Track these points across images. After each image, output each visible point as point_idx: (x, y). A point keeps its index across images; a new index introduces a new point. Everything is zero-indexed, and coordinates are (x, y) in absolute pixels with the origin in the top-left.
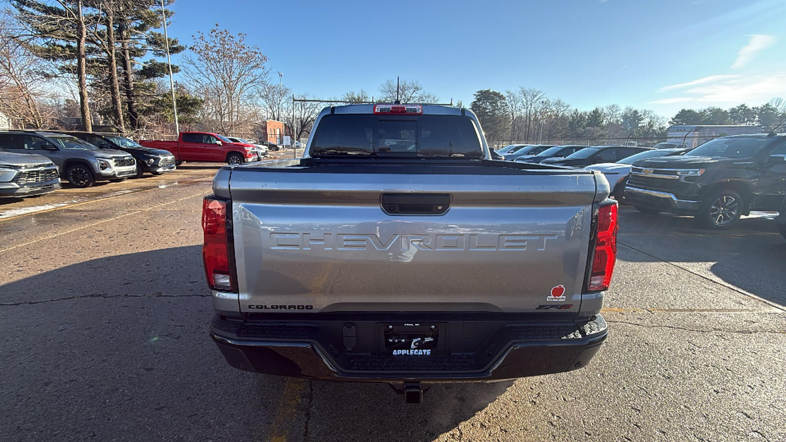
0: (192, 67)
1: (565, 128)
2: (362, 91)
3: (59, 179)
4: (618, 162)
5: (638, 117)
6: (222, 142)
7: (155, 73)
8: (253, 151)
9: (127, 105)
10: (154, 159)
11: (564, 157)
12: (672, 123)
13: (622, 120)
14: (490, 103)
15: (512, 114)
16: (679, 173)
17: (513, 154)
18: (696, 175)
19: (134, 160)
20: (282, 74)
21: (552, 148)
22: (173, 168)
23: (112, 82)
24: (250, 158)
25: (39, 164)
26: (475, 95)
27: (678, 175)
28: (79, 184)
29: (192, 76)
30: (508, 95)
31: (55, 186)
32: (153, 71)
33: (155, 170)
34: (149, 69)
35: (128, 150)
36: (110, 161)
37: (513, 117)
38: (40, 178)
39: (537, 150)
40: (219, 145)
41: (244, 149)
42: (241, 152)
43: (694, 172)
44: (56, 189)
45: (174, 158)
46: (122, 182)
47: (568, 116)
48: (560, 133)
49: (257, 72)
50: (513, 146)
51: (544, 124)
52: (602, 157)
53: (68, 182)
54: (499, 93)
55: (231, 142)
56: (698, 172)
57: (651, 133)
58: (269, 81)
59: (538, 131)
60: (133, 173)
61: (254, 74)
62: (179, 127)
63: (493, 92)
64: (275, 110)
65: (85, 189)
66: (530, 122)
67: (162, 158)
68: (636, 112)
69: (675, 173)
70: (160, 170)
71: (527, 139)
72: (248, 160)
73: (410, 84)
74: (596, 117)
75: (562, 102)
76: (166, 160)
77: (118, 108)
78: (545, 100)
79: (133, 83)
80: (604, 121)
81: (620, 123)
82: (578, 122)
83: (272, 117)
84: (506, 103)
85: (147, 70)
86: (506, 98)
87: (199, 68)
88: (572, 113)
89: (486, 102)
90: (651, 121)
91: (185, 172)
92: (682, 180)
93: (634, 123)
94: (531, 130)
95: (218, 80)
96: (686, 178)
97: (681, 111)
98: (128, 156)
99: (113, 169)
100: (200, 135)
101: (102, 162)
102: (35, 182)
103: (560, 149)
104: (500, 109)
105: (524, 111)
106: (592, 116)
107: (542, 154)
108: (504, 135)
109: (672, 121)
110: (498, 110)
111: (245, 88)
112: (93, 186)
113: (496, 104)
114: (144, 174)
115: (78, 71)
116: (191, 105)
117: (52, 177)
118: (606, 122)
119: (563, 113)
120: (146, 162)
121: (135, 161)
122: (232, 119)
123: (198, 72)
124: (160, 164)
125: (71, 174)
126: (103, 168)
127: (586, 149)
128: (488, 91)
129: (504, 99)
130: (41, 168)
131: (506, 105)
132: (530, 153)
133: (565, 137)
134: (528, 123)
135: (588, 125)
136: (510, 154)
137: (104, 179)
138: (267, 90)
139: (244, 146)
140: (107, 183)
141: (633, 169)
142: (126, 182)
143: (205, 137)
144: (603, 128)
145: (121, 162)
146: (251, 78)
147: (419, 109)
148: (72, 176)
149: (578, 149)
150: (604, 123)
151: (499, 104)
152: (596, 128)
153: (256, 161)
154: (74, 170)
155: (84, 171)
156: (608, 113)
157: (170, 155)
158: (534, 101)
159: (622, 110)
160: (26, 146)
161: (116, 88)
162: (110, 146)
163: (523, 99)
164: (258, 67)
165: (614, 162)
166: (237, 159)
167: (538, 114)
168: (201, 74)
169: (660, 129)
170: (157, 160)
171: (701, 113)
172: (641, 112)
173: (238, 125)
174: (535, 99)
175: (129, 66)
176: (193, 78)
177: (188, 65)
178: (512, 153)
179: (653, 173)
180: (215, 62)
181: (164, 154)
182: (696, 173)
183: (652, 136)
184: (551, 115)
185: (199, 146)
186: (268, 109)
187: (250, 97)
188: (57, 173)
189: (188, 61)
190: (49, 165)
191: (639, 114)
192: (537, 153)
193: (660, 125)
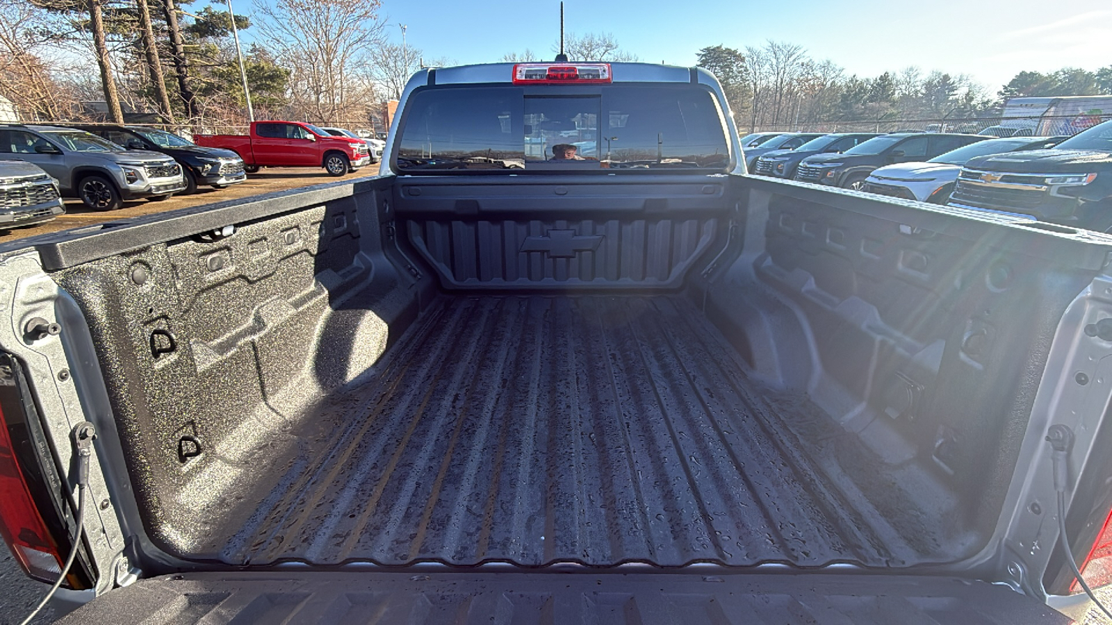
0: (269, 19)
1: (834, 105)
2: (528, 52)
3: (60, 200)
4: (930, 161)
5: (949, 84)
6: (315, 136)
7: (213, 29)
8: (361, 148)
9: (178, 81)
10: (211, 164)
11: (841, 153)
12: (1003, 94)
13: (924, 91)
14: (721, 68)
15: (755, 84)
16: (1048, 181)
17: (757, 148)
18: (1080, 183)
19: (178, 167)
20: (406, 27)
21: (820, 138)
22: (241, 177)
23: (146, 44)
24: (357, 160)
25: (22, 177)
26: (698, 55)
27: (1047, 185)
28: (98, 206)
29: (270, 33)
30: (748, 53)
31: (55, 210)
32: (211, 27)
33: (214, 182)
34: (205, 23)
35: (168, 152)
36: (141, 170)
37: (755, 90)
38: (28, 198)
39: (795, 141)
40: (312, 141)
41: (349, 147)
42: (344, 150)
43: (1077, 180)
44: (57, 214)
45: (242, 162)
46: (164, 201)
47: (840, 86)
48: (826, 112)
49: (367, 24)
50: (756, 136)
51: (802, 99)
52: (902, 152)
53: (81, 202)
54: (735, 51)
55: (330, 136)
56: (1084, 179)
57: (968, 111)
58: (385, 39)
59: (793, 111)
60: (179, 187)
61: (362, 28)
62: (254, 113)
63: (726, 49)
64: (399, 85)
65: (108, 212)
66: (781, 96)
67: (223, 162)
68: (946, 77)
69: (1041, 182)
70: (222, 181)
71: (776, 123)
72: (354, 163)
73: (599, 40)
74: (885, 86)
75: (833, 63)
76: (230, 166)
77: (160, 86)
78: (805, 61)
79: (183, 45)
80: (897, 92)
81: (920, 95)
82: (856, 94)
83: (395, 96)
84: (746, 68)
85: (201, 24)
86: (747, 59)
87: (279, 20)
88: (848, 80)
89: (715, 66)
90: (970, 91)
91: (263, 183)
92: (1054, 193)
93: (943, 95)
94: (783, 109)
95: (309, 39)
96: (1061, 190)
97: (1018, 74)
98: (169, 161)
99: (147, 182)
100: (283, 126)
101: (130, 171)
102: (20, 205)
103: (833, 139)
104: (736, 76)
105: (773, 79)
106: (878, 84)
107: (803, 148)
108: (741, 117)
109: (1003, 92)
110: (732, 77)
111: (350, 51)
112: (120, 208)
113: (730, 68)
114: (199, 187)
115: (92, 26)
116: (271, 78)
117: (48, 197)
118: (899, 93)
119: (834, 82)
120: (200, 168)
121: (181, 168)
122: (334, 100)
123: (279, 27)
124: (221, 171)
125: (85, 190)
126: (132, 181)
127: (876, 138)
128: (718, 48)
129: (743, 60)
130: (27, 183)
131: (746, 70)
132: (784, 146)
133: (834, 119)
134: (778, 97)
135: (871, 99)
136: (753, 148)
137: (134, 197)
138: (387, 54)
139: (349, 142)
140: (142, 203)
141: (965, 174)
142: (171, 200)
143: (290, 129)
144: (893, 104)
145: (158, 171)
146: (356, 35)
147: (604, 71)
148: (88, 193)
149: (862, 138)
150: (896, 96)
151: (735, 69)
152: (885, 104)
153: (367, 165)
154: (89, 183)
155: (104, 186)
156: (903, 79)
157: (236, 158)
158: (788, 62)
159: (925, 76)
160: (14, 148)
161: (153, 54)
162: (145, 146)
163: (772, 60)
164: (368, 17)
165: (924, 161)
166: (339, 161)
167: (795, 83)
168: (284, 30)
169: (984, 103)
170: (216, 165)
171: (1050, 76)
172: (955, 78)
173: (344, 108)
174: (791, 59)
175: (174, 19)
176: (272, 36)
177: (264, 15)
178: (756, 146)
179: (1001, 180)
180: (303, 10)
181: (227, 157)
182: (1080, 181)
183: (970, 115)
184: (813, 85)
185: (282, 143)
186: (389, 83)
187: (360, 64)
188: (55, 190)
189: (261, 10)
190: (39, 179)
191: (952, 81)
192: (794, 146)
193: (983, 96)
